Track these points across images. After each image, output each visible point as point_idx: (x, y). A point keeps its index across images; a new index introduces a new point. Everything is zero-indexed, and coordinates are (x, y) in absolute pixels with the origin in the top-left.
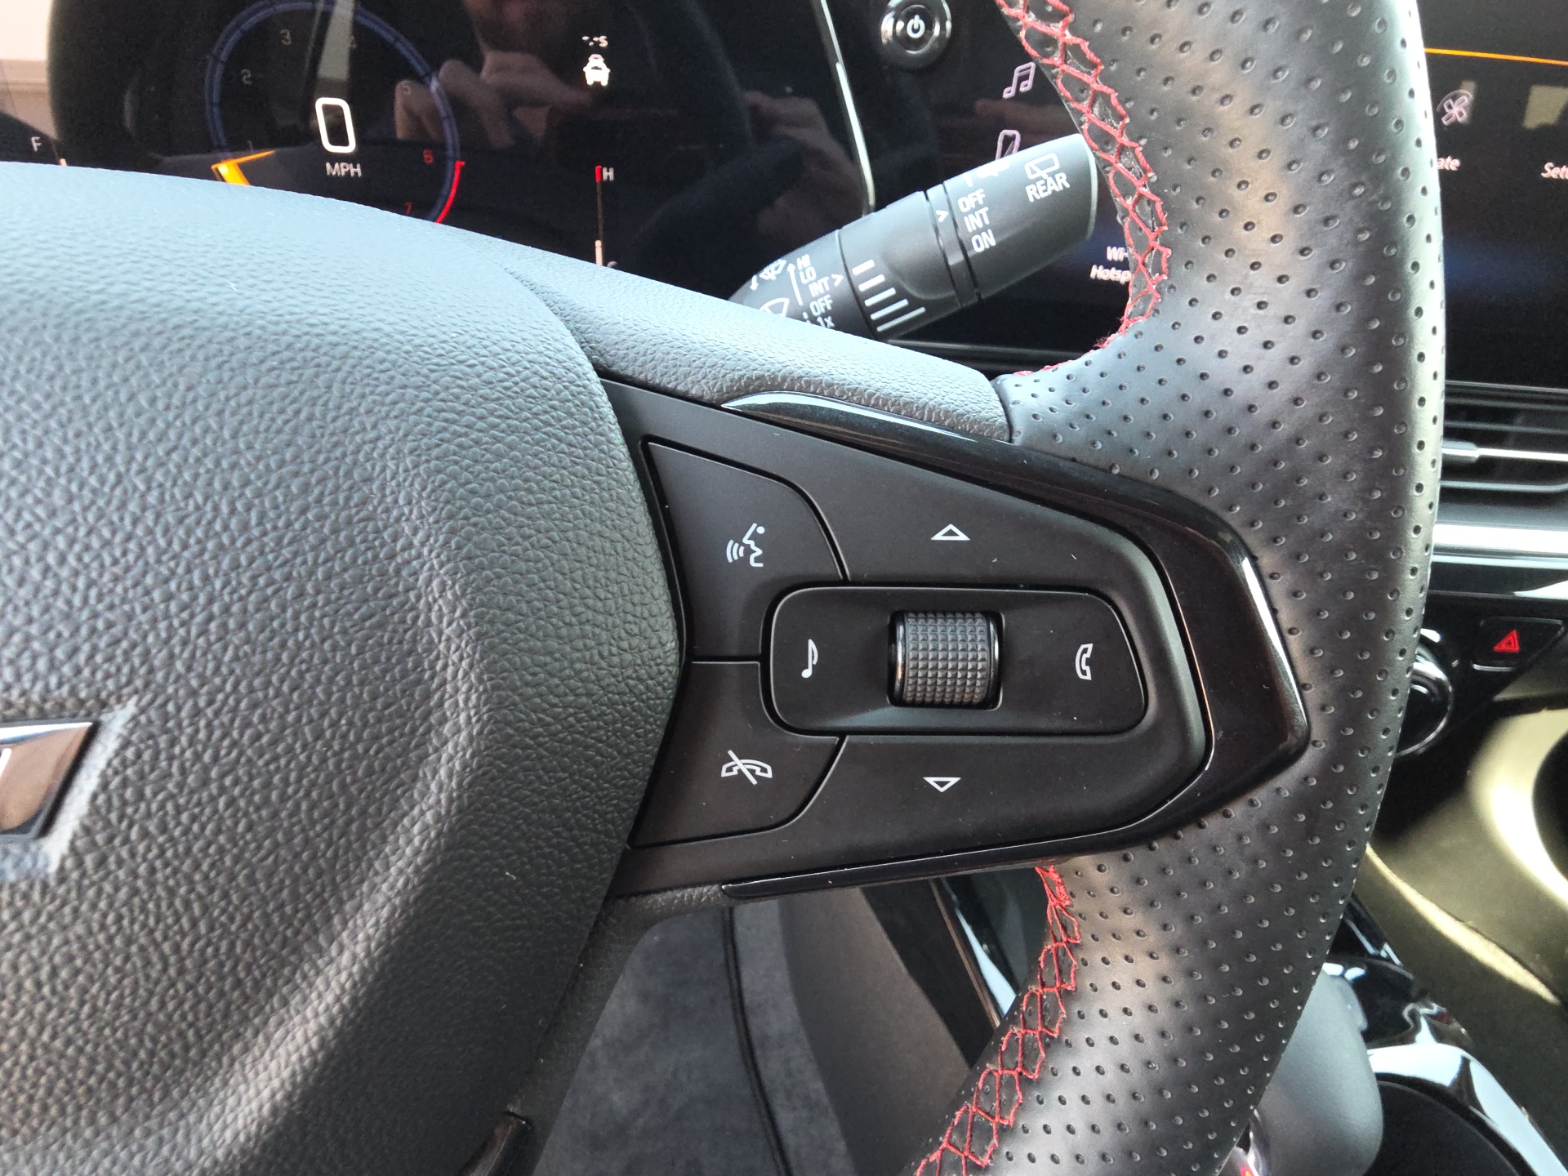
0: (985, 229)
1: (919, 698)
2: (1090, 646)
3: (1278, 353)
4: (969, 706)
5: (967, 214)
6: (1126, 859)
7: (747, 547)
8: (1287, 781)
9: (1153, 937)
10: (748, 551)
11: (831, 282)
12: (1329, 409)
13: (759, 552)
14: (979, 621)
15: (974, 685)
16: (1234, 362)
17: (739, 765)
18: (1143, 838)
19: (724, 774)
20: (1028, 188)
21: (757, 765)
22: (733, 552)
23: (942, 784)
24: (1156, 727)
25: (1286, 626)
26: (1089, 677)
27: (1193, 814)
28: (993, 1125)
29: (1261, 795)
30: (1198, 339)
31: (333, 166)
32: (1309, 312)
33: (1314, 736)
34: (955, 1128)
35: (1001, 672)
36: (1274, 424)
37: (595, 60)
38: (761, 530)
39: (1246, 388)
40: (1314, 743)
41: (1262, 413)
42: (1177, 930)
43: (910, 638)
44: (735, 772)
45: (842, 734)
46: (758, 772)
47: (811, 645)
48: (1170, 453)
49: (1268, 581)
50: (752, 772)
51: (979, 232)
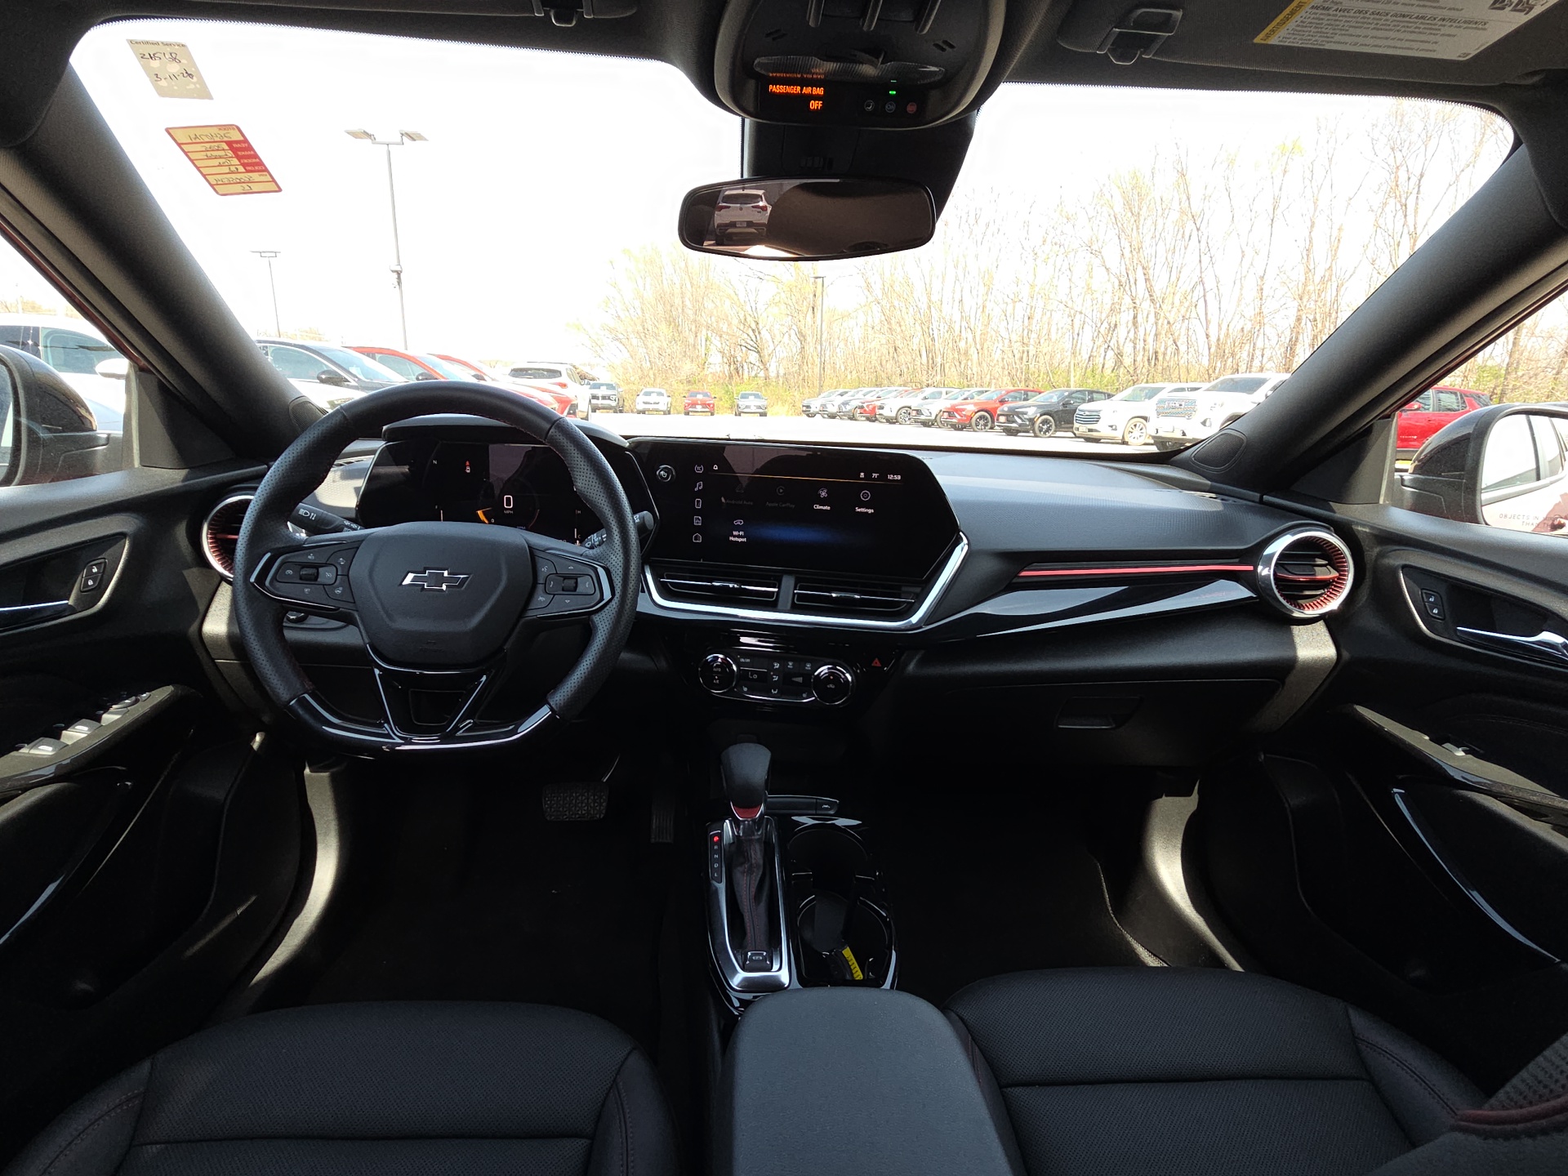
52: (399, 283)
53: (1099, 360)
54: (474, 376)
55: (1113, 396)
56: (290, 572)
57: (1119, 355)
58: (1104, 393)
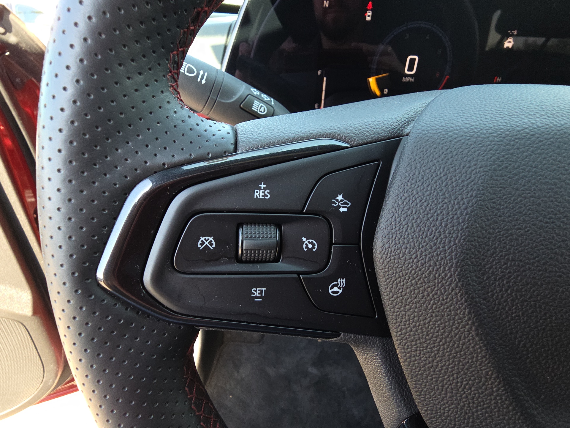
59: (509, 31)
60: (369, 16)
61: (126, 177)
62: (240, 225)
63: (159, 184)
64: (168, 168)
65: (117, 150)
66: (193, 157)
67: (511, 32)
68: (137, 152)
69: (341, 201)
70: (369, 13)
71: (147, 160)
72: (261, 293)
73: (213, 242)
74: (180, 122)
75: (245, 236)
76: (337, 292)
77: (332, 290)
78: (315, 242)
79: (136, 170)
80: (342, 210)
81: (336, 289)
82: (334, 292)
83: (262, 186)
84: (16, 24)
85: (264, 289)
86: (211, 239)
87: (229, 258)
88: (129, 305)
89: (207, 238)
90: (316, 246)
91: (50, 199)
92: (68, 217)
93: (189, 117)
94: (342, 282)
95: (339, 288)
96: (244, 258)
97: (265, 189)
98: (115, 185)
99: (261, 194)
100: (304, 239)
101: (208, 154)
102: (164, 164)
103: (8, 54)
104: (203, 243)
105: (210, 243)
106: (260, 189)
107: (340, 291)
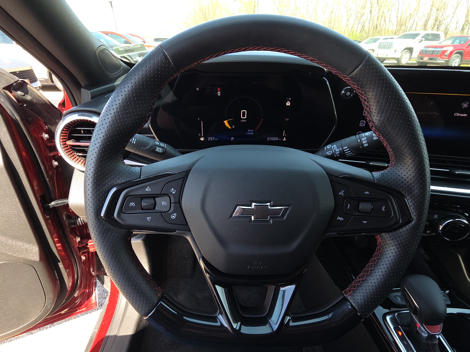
0: (366, 143)
1: (363, 212)
2: (384, 207)
3: (409, 174)
4: (368, 213)
5: (363, 141)
6: (389, 234)
7: (342, 193)
8: (411, 225)
9: (393, 244)
10: (342, 194)
11: (340, 150)
12: (415, 181)
13: (343, 194)
14: (370, 203)
15: (369, 210)
16: (403, 174)
17: (339, 218)
18: (391, 231)
19: (337, 219)
20: (374, 138)
21: (341, 218)
22: (340, 193)
23: (365, 222)
24: (393, 217)
25: (410, 205)
26: (384, 210)
27: (398, 228)
28: (369, 270)
29: (407, 226)
30: (399, 171)
31: (242, 120)
32: (412, 170)
33: (414, 219)
34: (363, 272)
35: (372, 209)
36: (408, 182)
37: (288, 102)
38: (343, 191)
39: (405, 177)
40: (414, 220)
41: (407, 180)
42: (396, 243)
43: (361, 204)
44: (339, 219)
45: (352, 215)
46: (342, 219)
47: (349, 204)
48: (395, 184)
49: (408, 200)
50: (341, 219)
51: (365, 144)
52: (112, 6)
53: (355, 29)
54: (142, 41)
55: (361, 42)
56: (132, 204)
57: (363, 26)
58: (358, 41)
59: (287, 99)
60: (219, 94)
61: (108, 187)
62: (142, 199)
63: (118, 189)
64: (120, 184)
65: (106, 180)
66: (127, 180)
67: (288, 99)
68: (111, 181)
69: (173, 190)
70: (219, 93)
71: (114, 182)
72: (150, 219)
73: (134, 204)
74: (123, 170)
75: (143, 202)
76: (174, 218)
77: (172, 217)
78: (166, 203)
79: (111, 185)
80: (173, 193)
81: (173, 217)
82: (173, 218)
83: (148, 187)
84: (31, 90)
85: (150, 217)
86: (134, 203)
87: (139, 209)
88: (110, 223)
89: (132, 203)
90: (166, 204)
91: (89, 195)
92: (93, 199)
93: (126, 168)
94: (175, 214)
95: (175, 216)
96: (144, 208)
97: (149, 188)
98: (106, 190)
99: (148, 190)
100: (162, 202)
101: (132, 179)
102: (119, 183)
103: (25, 105)
104: (131, 204)
105: (133, 205)
106: (147, 188)
107: (175, 217)
